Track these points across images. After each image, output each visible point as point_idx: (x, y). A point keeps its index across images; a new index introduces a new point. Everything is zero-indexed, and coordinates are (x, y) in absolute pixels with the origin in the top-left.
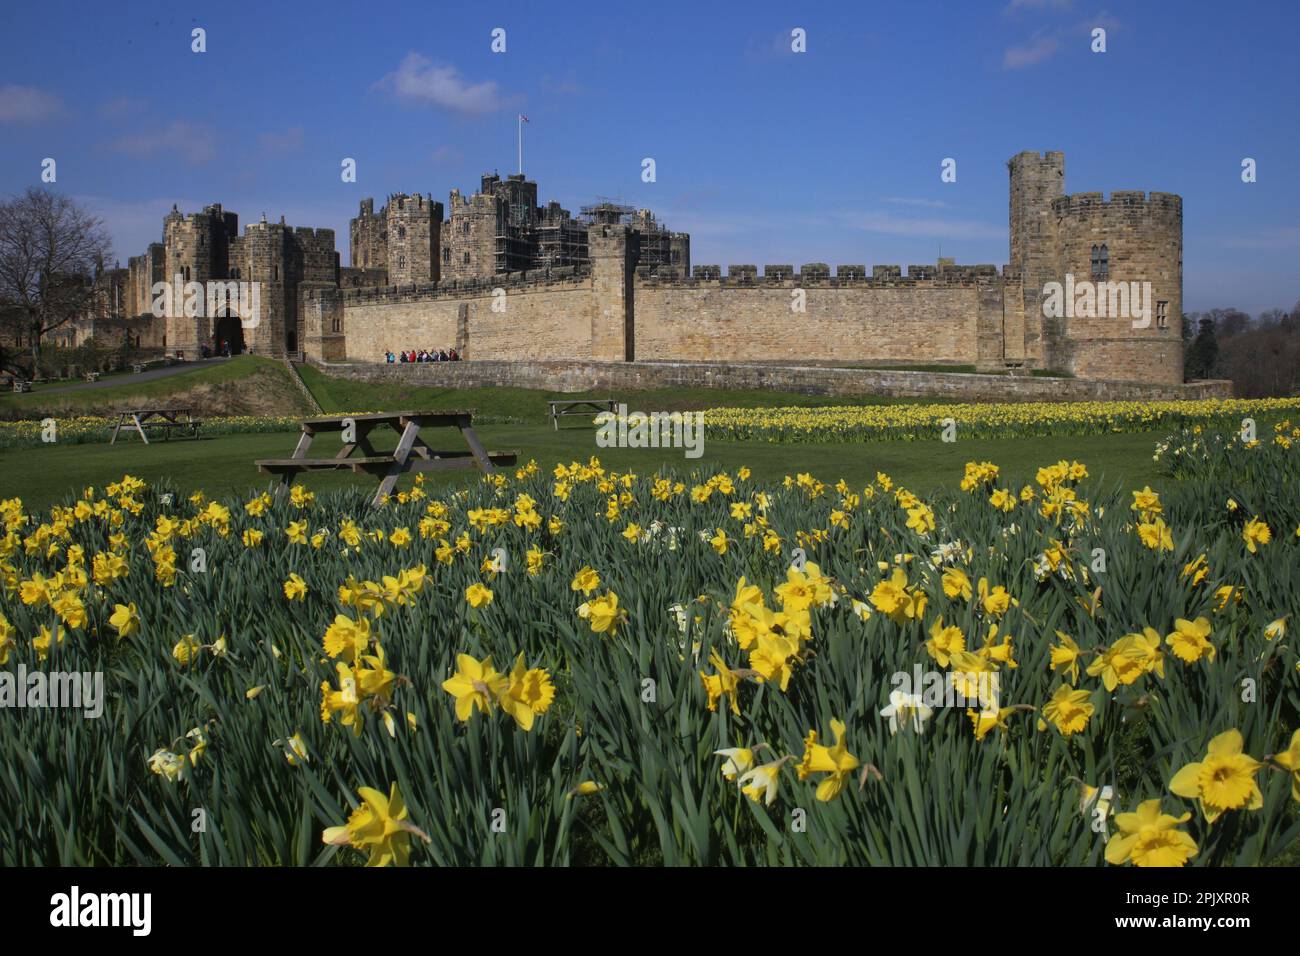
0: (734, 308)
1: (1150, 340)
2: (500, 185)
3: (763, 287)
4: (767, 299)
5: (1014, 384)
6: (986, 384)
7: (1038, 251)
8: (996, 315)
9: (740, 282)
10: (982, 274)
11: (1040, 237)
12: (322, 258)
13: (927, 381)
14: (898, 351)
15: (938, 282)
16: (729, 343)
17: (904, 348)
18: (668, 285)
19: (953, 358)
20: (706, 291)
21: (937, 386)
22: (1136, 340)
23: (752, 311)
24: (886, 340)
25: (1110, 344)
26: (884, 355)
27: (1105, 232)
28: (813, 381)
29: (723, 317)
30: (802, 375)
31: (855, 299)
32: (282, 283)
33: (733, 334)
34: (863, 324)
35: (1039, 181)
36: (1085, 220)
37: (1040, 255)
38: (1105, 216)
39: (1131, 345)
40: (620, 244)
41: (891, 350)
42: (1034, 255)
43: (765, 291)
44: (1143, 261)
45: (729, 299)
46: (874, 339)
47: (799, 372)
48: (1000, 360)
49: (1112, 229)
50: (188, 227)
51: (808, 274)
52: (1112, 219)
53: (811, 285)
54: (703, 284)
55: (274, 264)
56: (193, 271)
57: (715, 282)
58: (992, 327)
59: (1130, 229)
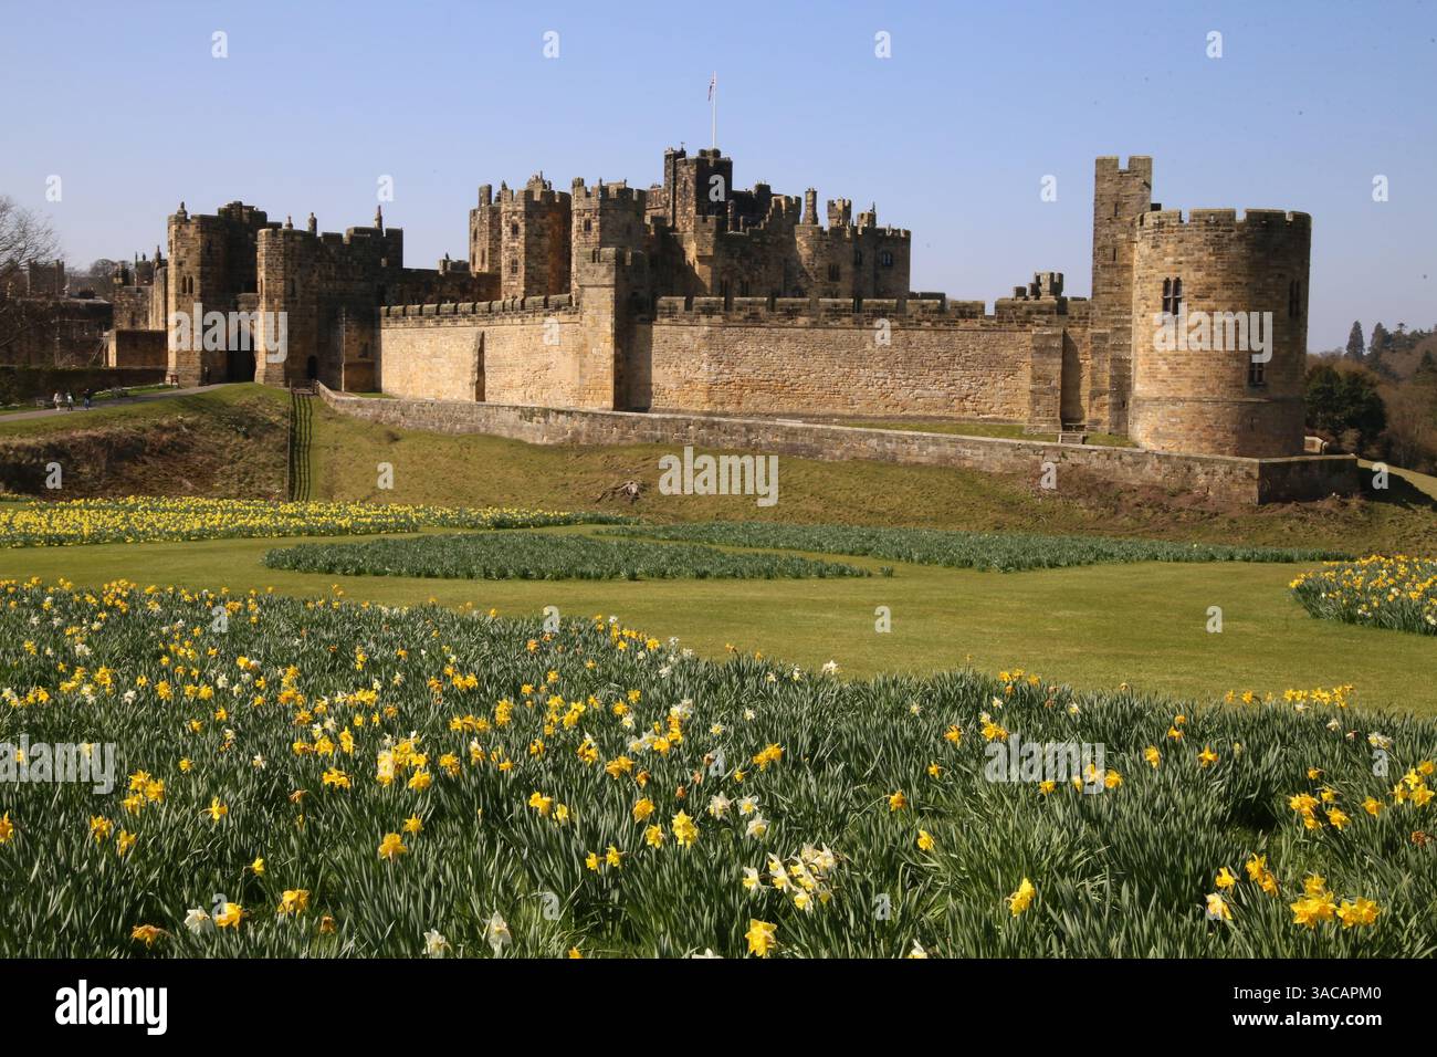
0: (739, 349)
1: (1235, 401)
2: (686, 163)
3: (772, 326)
4: (778, 340)
7: (1111, 284)
8: (1052, 364)
9: (746, 318)
10: (1039, 312)
11: (1113, 266)
14: (934, 407)
17: (941, 402)
18: (666, 321)
19: (1001, 416)
20: (706, 328)
23: (759, 352)
26: (917, 410)
27: (1180, 263)
29: (725, 360)
30: (793, 432)
33: (737, 380)
34: (892, 372)
36: (1158, 246)
37: (1115, 289)
38: (1180, 242)
39: (1207, 407)
40: (609, 271)
41: (924, 404)
42: (1106, 289)
43: (775, 330)
44: (1229, 300)
45: (733, 338)
46: (906, 391)
48: (1055, 421)
49: (1190, 258)
50: (191, 231)
51: (827, 310)
52: (1190, 246)
53: (831, 323)
54: (704, 320)
55: (290, 277)
56: (197, 282)
57: (717, 319)
58: (1046, 379)
59: (1213, 258)
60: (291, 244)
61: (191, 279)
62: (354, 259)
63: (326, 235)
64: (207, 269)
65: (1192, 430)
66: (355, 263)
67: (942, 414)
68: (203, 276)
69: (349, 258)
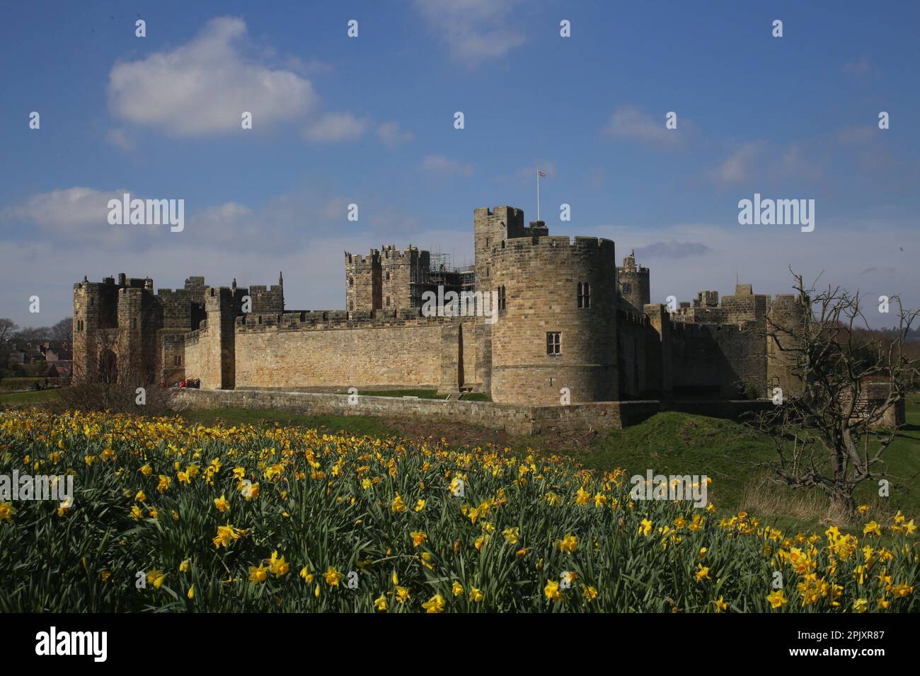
0: (286, 346)
1: (538, 367)
3: (303, 330)
4: (306, 339)
5: (417, 406)
6: (401, 405)
8: (453, 348)
9: (289, 326)
11: (488, 280)
12: (179, 311)
13: (365, 403)
14: (393, 379)
15: (420, 322)
16: (283, 374)
17: (397, 376)
19: (432, 384)
20: (269, 334)
21: (371, 406)
22: (526, 367)
23: (297, 348)
24: (385, 369)
25: (507, 370)
26: (384, 382)
27: (503, 275)
28: (300, 403)
29: (279, 354)
31: (362, 338)
32: (140, 331)
33: (286, 366)
34: (369, 357)
35: (487, 233)
36: (494, 265)
38: (503, 261)
39: (521, 371)
41: (388, 377)
43: (305, 333)
44: (531, 297)
45: (283, 340)
46: (377, 369)
47: (293, 396)
48: (455, 385)
49: (508, 271)
50: (82, 292)
51: (333, 319)
52: (508, 263)
53: (335, 327)
54: (267, 329)
55: (133, 317)
56: (85, 323)
57: (274, 328)
58: (450, 357)
59: (520, 270)
60: (135, 297)
61: (82, 321)
62: (179, 304)
63: (160, 291)
64: (91, 315)
65: (513, 387)
66: (180, 307)
67: (398, 384)
68: (89, 320)
69: (176, 304)
